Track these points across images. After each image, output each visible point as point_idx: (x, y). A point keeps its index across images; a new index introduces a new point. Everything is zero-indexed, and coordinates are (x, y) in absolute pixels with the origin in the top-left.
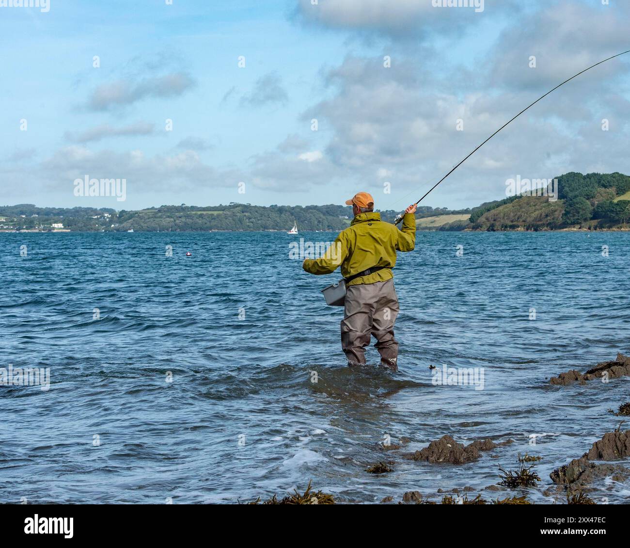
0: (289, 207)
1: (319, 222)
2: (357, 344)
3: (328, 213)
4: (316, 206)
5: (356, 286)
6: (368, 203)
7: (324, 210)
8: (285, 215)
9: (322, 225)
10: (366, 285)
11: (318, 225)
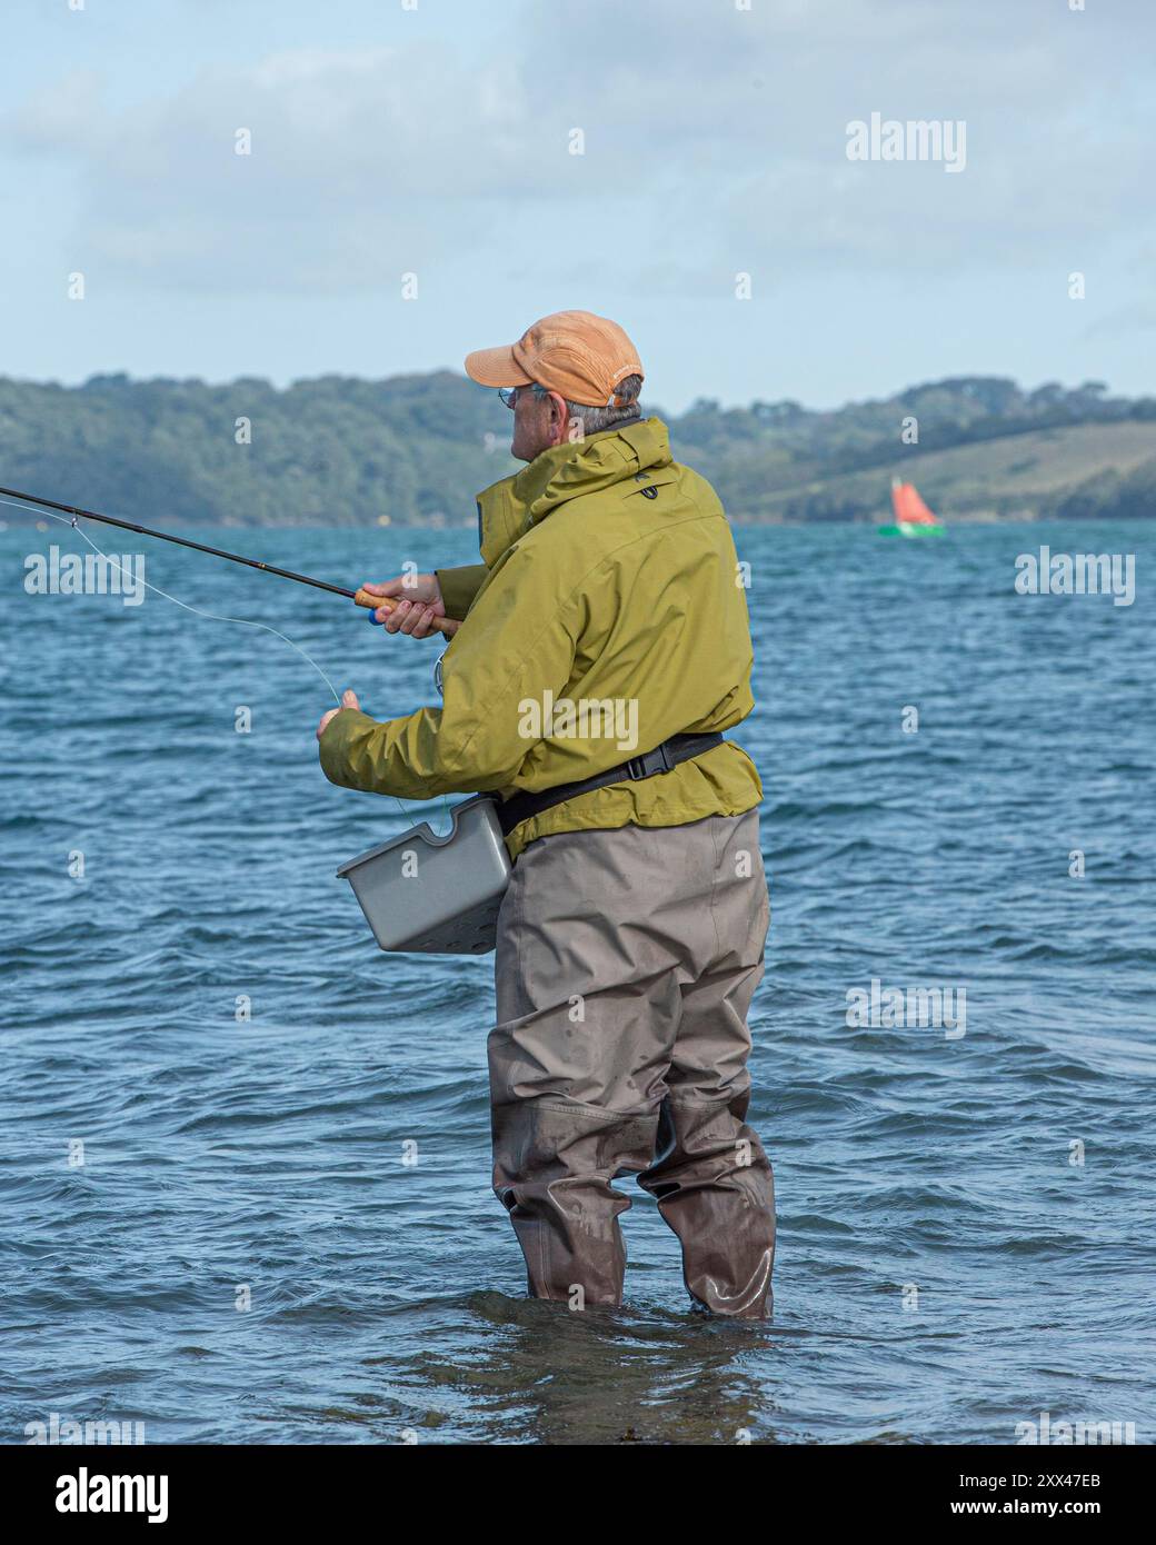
0: (194, 384)
1: (371, 471)
2: (579, 1169)
3: (422, 422)
4: (353, 383)
5: (584, 837)
6: (617, 378)
7: (398, 406)
8: (174, 433)
9: (389, 490)
10: (649, 834)
11: (362, 490)
